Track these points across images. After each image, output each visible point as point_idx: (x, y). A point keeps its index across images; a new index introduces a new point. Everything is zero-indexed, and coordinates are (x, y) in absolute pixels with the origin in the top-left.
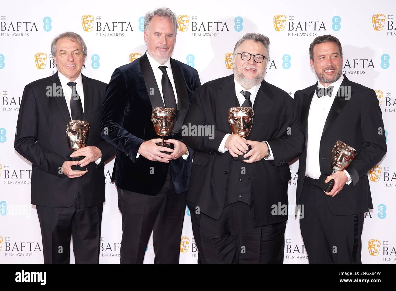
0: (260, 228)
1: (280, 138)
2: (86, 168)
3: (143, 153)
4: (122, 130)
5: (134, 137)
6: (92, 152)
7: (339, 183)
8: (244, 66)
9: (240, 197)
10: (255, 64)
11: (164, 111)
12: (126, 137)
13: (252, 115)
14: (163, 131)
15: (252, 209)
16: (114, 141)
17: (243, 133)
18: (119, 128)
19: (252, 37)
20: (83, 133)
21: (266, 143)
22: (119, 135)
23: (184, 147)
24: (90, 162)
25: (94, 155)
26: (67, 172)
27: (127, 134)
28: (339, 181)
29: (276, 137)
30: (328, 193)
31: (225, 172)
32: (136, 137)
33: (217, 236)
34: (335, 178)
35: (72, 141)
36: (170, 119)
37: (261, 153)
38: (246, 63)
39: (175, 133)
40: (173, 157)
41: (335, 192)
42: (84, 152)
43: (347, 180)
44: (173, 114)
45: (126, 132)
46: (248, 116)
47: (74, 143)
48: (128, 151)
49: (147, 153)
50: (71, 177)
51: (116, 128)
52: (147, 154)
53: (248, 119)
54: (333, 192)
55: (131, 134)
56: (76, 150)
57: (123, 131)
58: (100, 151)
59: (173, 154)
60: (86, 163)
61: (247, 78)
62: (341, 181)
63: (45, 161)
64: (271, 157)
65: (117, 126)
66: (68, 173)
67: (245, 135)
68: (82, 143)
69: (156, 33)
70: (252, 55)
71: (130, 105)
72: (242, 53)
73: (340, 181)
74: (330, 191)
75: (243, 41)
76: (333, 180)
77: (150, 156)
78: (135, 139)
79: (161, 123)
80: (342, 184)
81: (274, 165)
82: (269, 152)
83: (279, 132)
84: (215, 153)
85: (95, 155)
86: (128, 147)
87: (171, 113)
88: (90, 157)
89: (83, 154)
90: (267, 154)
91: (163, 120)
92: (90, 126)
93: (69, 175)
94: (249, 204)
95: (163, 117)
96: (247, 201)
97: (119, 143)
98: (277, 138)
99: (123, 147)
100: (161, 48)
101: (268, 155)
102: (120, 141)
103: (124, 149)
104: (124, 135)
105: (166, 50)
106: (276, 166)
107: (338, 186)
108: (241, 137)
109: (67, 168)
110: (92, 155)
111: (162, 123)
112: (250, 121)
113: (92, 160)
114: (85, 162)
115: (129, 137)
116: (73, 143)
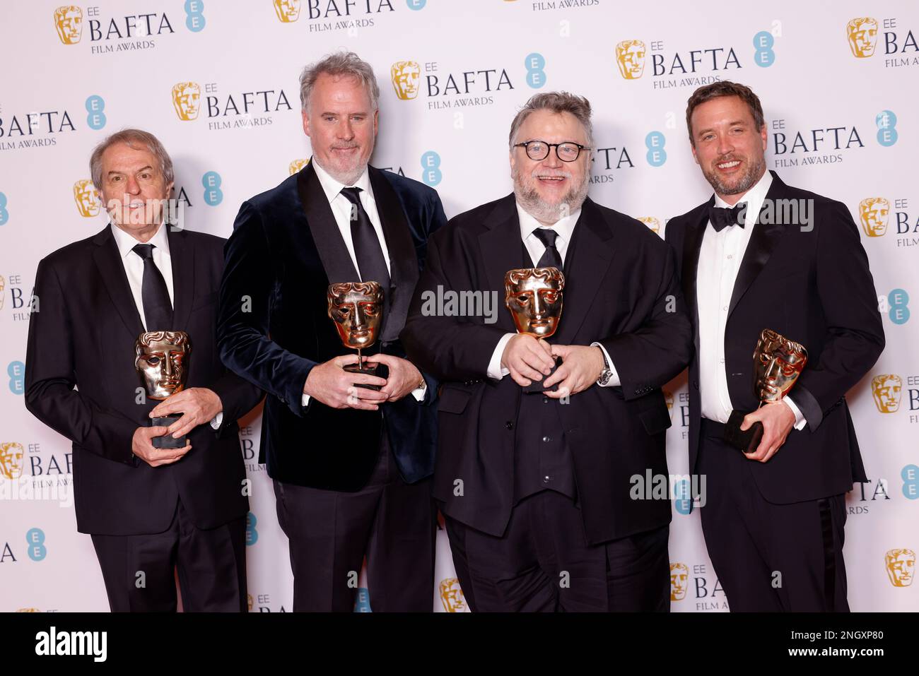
0: (603, 548)
1: (633, 332)
2: (188, 441)
3: (315, 391)
4: (266, 344)
5: (293, 356)
6: (198, 403)
7: (775, 428)
8: (536, 173)
9: (545, 479)
10: (559, 165)
11: (355, 290)
12: (275, 360)
13: (560, 286)
14: (359, 336)
15: (579, 505)
16: (248, 371)
17: (541, 330)
18: (258, 342)
19: (546, 102)
20: (173, 360)
21: (599, 347)
22: (259, 355)
23: (413, 372)
24: (194, 426)
25: (203, 409)
26: (143, 452)
27: (277, 352)
28: (773, 424)
29: (624, 331)
30: (751, 455)
31: (508, 423)
32: (297, 357)
33: (506, 576)
34: (764, 419)
35: (151, 381)
36: (371, 308)
37: (584, 372)
38: (538, 164)
39: (388, 342)
40: (387, 396)
41: (766, 452)
42: (178, 403)
43: (793, 419)
44: (376, 296)
45: (274, 346)
46: (550, 287)
47: (155, 386)
48: (282, 390)
49: (324, 390)
50: (154, 465)
51: (251, 340)
52: (325, 393)
53: (551, 296)
54: (763, 452)
55: (286, 352)
56: (162, 401)
57: (268, 348)
58: (218, 398)
59: (385, 390)
60: (187, 429)
61: (545, 200)
62: (779, 425)
63: (94, 432)
64: (614, 379)
65: (253, 335)
66: (145, 456)
67: (547, 332)
68: (175, 383)
69: (326, 114)
70: (551, 145)
71: (280, 285)
72: (528, 143)
73: (776, 423)
74: (754, 450)
75: (528, 114)
76: (760, 423)
77: (333, 398)
78: (297, 361)
79: (350, 317)
80: (782, 431)
81: (621, 397)
82: (608, 366)
83: (630, 319)
84: (482, 380)
85: (206, 408)
86: (282, 382)
87: (370, 293)
88: (194, 414)
89: (176, 409)
90: (604, 372)
91: (354, 310)
92: (189, 341)
93: (149, 460)
94: (569, 493)
95: (352, 304)
96: (564, 487)
97: (261, 375)
98: (626, 332)
99: (270, 384)
100: (341, 149)
101: (605, 375)
102: (262, 371)
103: (273, 386)
104: (269, 355)
105: (353, 153)
106: (626, 399)
107: (773, 437)
108: (537, 338)
109: (142, 444)
110: (198, 410)
111: (352, 318)
112: (556, 299)
113: (200, 421)
114: (183, 426)
115: (280, 358)
116: (152, 385)
